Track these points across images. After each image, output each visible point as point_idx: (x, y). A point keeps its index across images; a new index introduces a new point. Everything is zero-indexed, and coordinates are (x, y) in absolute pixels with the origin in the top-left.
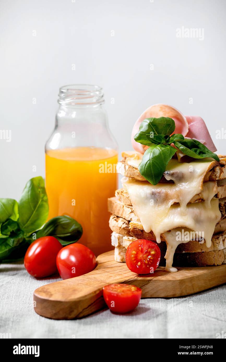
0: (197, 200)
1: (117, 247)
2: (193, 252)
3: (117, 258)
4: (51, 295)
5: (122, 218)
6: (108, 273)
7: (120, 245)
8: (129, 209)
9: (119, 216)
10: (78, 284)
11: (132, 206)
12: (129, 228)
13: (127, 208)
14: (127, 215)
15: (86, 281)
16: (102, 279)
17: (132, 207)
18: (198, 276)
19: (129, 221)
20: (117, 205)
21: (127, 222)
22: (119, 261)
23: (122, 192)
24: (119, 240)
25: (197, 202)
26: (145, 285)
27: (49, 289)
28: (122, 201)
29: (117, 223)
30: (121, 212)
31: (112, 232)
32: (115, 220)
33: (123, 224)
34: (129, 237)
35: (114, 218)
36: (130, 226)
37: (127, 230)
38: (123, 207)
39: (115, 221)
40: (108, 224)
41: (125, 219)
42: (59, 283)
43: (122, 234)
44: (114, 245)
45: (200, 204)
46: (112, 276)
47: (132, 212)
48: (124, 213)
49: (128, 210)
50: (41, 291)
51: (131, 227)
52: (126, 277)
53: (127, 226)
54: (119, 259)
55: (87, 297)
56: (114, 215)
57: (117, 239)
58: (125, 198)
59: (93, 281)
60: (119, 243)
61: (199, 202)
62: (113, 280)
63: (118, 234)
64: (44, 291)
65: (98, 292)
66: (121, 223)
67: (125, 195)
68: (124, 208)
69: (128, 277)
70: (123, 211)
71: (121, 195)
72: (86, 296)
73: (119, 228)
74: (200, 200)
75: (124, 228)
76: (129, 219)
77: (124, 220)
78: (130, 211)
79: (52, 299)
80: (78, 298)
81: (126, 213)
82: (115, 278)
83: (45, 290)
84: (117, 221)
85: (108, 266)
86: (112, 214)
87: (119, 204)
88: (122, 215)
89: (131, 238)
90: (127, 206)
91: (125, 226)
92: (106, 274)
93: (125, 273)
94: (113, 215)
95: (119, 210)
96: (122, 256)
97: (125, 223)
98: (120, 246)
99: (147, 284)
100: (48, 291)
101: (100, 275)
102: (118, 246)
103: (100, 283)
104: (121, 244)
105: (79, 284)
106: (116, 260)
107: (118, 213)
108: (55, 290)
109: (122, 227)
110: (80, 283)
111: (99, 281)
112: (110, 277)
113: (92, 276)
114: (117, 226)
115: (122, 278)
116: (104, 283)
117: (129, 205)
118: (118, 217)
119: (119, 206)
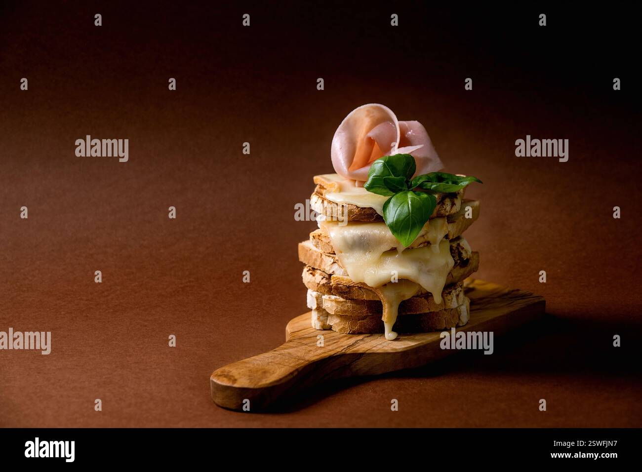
0: (421, 244)
1: (315, 310)
2: (418, 313)
3: (315, 324)
4: (235, 381)
5: (320, 270)
6: (306, 346)
7: (320, 307)
8: (331, 258)
9: (316, 268)
10: (268, 364)
11: (335, 254)
12: (331, 284)
13: (327, 257)
14: (328, 266)
15: (278, 359)
16: (299, 354)
17: (334, 256)
18: (425, 345)
19: (330, 275)
20: (312, 253)
21: (327, 276)
22: (319, 329)
23: (319, 236)
24: (317, 301)
25: (421, 246)
26: (355, 360)
27: (231, 371)
28: (320, 248)
29: (313, 278)
30: (318, 263)
31: (307, 289)
32: (311, 273)
33: (322, 279)
34: (331, 296)
35: (309, 270)
36: (332, 281)
37: (329, 287)
38: (321, 255)
39: (311, 276)
40: (302, 278)
41: (324, 272)
42: (243, 362)
43: (321, 292)
44: (311, 307)
45: (426, 249)
46: (311, 351)
47: (334, 263)
48: (323, 263)
49: (329, 260)
50: (220, 376)
51: (333, 283)
52: (331, 351)
53: (327, 281)
54: (319, 325)
55: (283, 381)
56: (309, 266)
57: (315, 299)
58: (324, 243)
59: (287, 357)
60: (318, 304)
61: (424, 246)
62: (314, 356)
63: (316, 293)
64: (224, 375)
65: (296, 373)
66: (318, 278)
67: (323, 239)
68: (322, 257)
69: (333, 350)
70: (322, 260)
71: (317, 240)
72: (281, 380)
73: (317, 285)
74: (426, 244)
75: (323, 285)
76: (331, 272)
77: (324, 274)
78: (332, 261)
79: (236, 385)
80: (271, 383)
81: (327, 264)
82: (316, 353)
83: (226, 373)
84: (314, 275)
85: (305, 336)
86: (305, 265)
87: (316, 252)
88: (320, 266)
89: (333, 297)
90: (327, 254)
91: (324, 281)
92: (304, 347)
93: (329, 345)
94: (307, 266)
95: (316, 260)
96: (322, 321)
97: (324, 277)
98: (319, 309)
99: (359, 359)
100: (231, 374)
101: (295, 349)
102: (316, 308)
103: (298, 361)
104: (321, 305)
105: (270, 364)
106: (314, 327)
107: (314, 264)
108: (239, 373)
109: (321, 283)
110: (271, 362)
111: (295, 358)
112: (309, 351)
113: (286, 351)
114: (314, 282)
115: (325, 353)
116: (303, 360)
117: (330, 253)
118: (314, 269)
119: (316, 254)
